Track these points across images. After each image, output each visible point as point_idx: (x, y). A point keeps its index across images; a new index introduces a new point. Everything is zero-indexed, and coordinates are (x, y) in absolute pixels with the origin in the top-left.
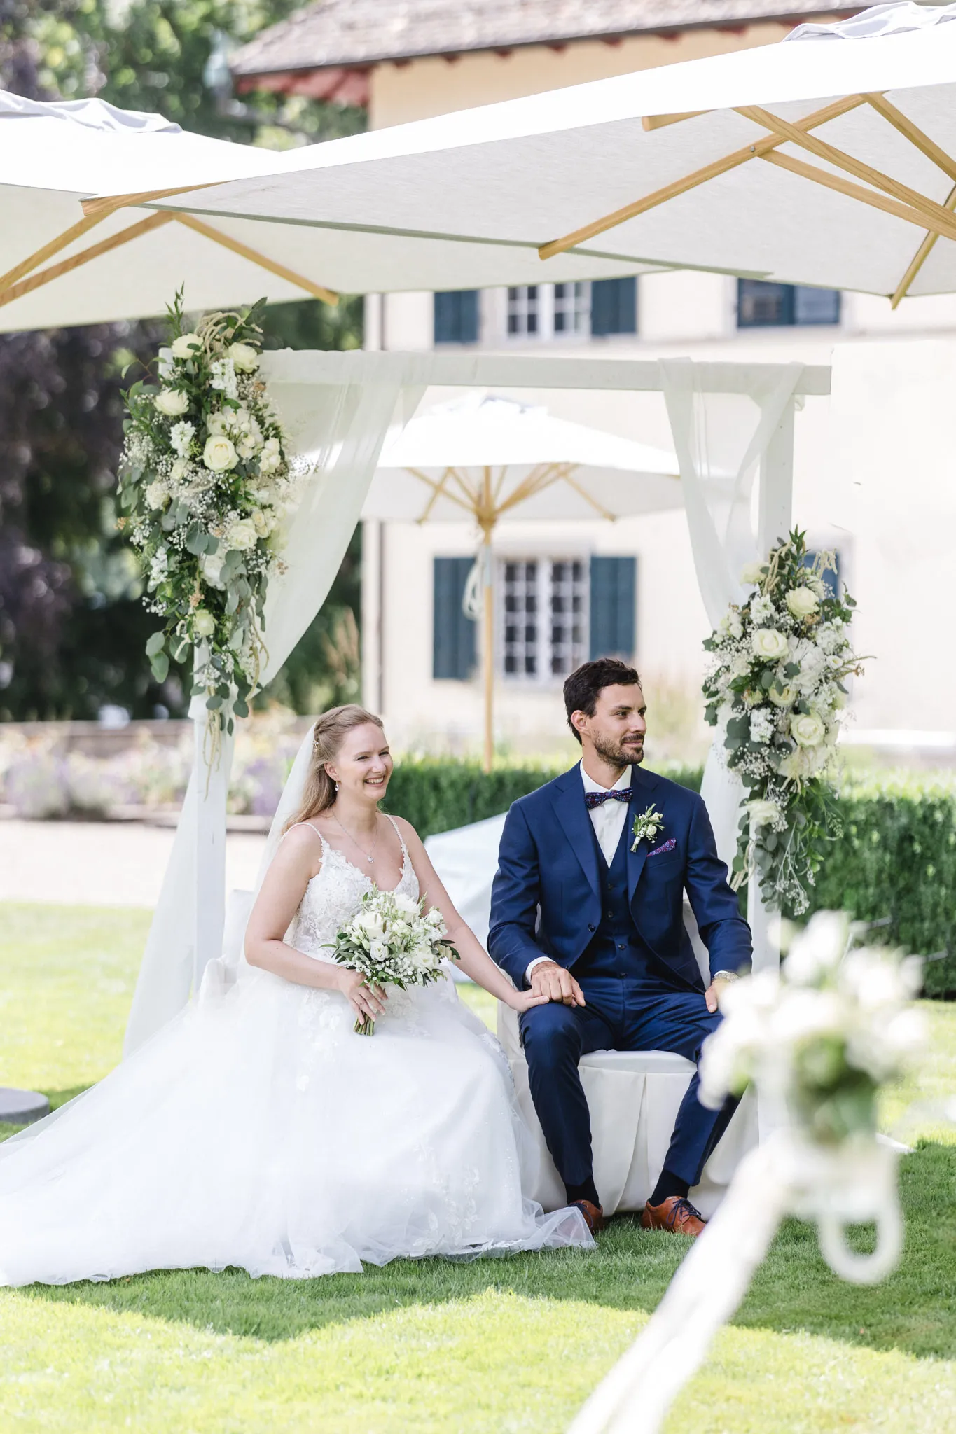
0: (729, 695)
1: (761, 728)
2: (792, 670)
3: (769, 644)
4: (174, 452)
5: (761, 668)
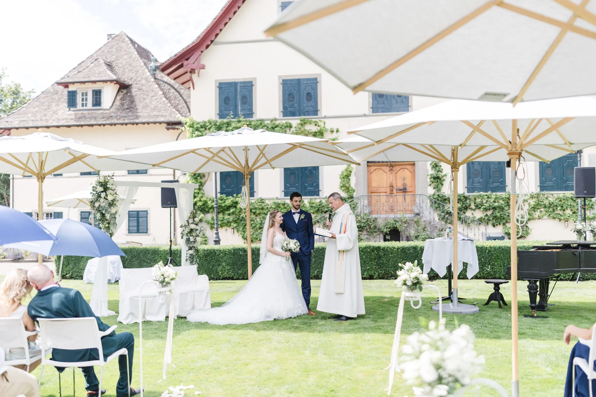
0: (185, 234)
1: (192, 239)
2: (197, 230)
3: (193, 226)
4: (101, 197)
5: (192, 230)
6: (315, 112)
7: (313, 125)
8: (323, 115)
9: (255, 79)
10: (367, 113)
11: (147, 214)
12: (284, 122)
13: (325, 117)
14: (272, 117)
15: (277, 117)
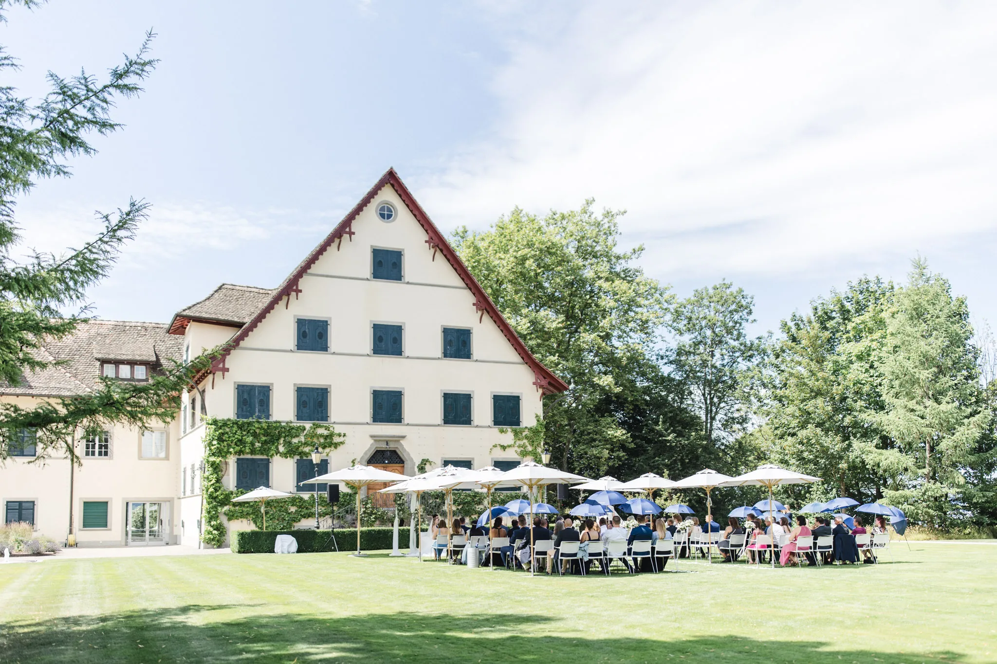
6: (325, 418)
7: (324, 429)
8: (332, 421)
9: (272, 384)
10: (369, 422)
11: (34, 505)
12: (298, 425)
13: (334, 423)
14: (288, 419)
15: (292, 420)
